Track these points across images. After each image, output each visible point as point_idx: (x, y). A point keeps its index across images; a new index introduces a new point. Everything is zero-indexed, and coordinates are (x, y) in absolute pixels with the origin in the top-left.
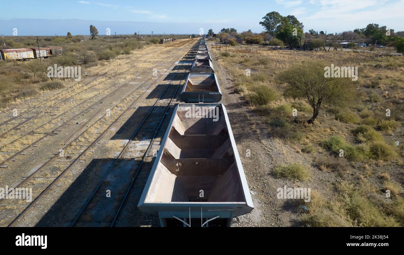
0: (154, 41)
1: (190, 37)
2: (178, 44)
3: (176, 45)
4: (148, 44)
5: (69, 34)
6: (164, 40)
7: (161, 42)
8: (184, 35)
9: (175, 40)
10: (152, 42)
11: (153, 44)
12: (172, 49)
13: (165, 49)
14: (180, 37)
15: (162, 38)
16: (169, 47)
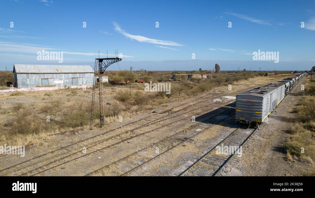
0: (261, 74)
1: (292, 73)
2: (280, 76)
3: (278, 77)
4: (257, 75)
5: (200, 69)
6: (269, 74)
7: (266, 75)
8: (286, 71)
9: (277, 74)
10: (259, 75)
11: (260, 76)
12: (275, 79)
13: (269, 79)
14: (282, 73)
15: (267, 73)
16: (272, 77)
